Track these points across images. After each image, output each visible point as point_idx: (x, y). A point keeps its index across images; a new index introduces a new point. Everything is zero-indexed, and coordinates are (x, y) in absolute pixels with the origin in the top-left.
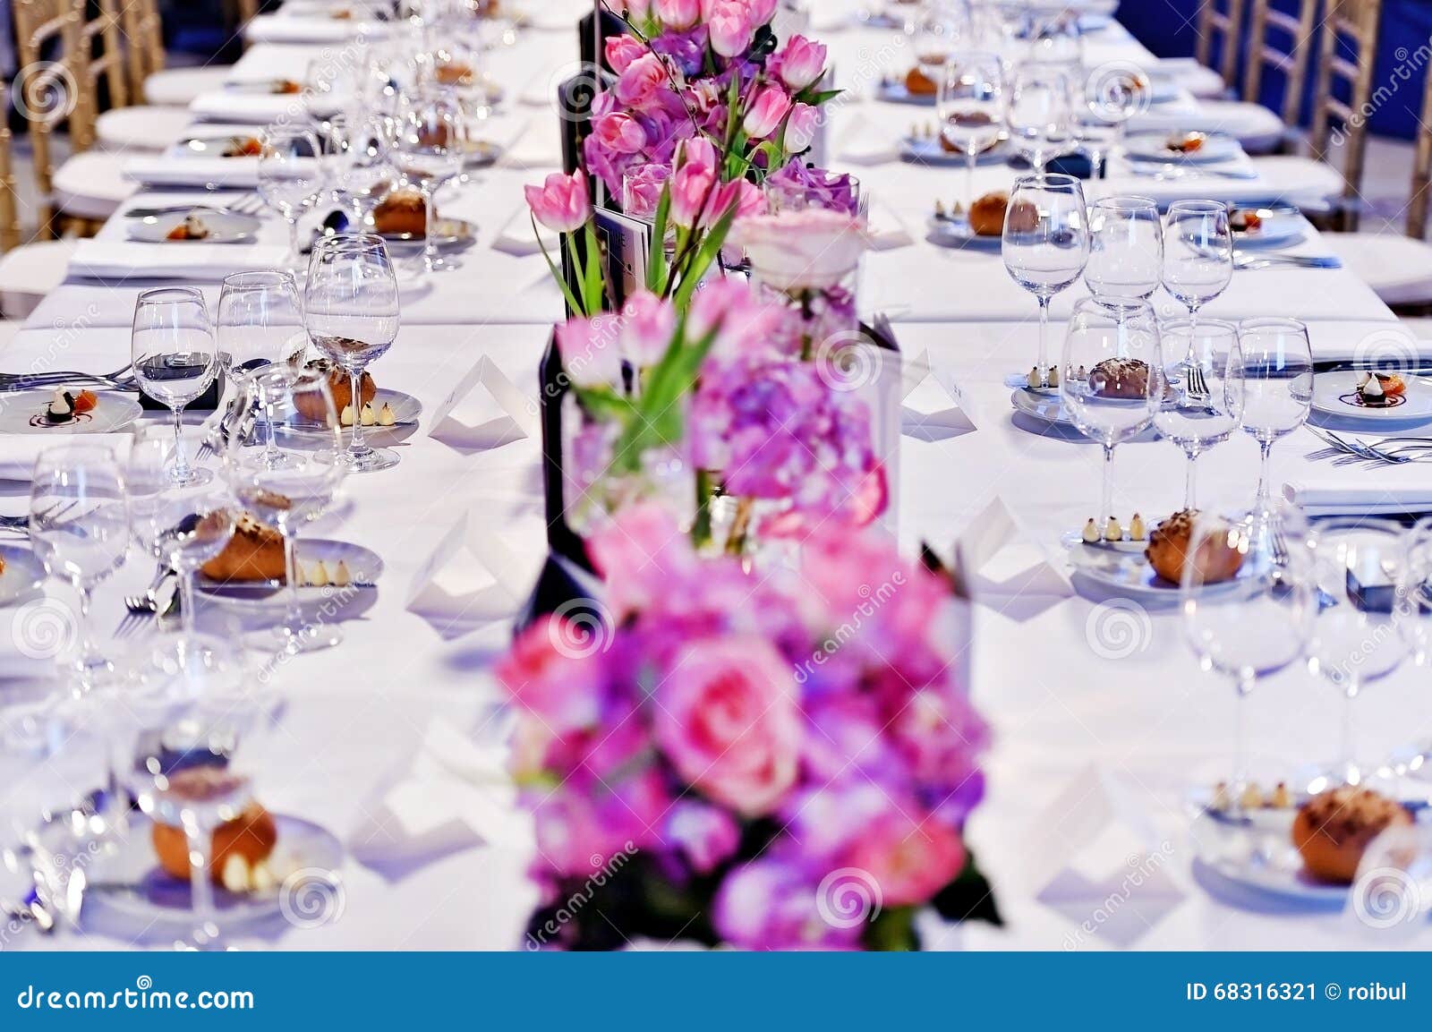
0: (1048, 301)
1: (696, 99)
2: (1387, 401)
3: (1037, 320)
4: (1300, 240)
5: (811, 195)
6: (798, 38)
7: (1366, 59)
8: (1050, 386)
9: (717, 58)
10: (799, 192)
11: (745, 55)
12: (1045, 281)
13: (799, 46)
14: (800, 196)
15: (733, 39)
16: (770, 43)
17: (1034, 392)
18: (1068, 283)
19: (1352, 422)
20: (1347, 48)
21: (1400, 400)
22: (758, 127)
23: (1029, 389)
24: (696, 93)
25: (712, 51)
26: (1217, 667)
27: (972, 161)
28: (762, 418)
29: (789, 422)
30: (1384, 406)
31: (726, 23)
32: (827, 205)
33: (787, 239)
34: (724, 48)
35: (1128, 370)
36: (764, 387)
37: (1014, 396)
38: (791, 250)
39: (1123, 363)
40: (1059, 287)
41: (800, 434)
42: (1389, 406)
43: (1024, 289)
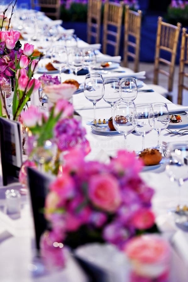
0: (95, 104)
1: (5, 60)
2: (178, 121)
3: (93, 109)
4: (142, 86)
5: (50, 81)
6: (27, 44)
7: (138, 41)
8: (99, 124)
9: (8, 50)
10: (47, 80)
11: (14, 49)
12: (95, 99)
13: (28, 46)
14: (48, 82)
15: (12, 45)
16: (20, 45)
17: (96, 126)
18: (100, 99)
19: (171, 127)
20: (132, 39)
21: (181, 121)
22: (24, 66)
23: (94, 125)
24: (4, 59)
25: (7, 49)
26: (175, 180)
27: (60, 72)
28: (65, 131)
29: (71, 132)
30: (177, 122)
31: (10, 41)
32: (55, 83)
33: (57, 91)
34: (10, 47)
35: (120, 118)
36: (64, 125)
37: (91, 127)
38: (58, 93)
39: (118, 116)
40: (98, 100)
41: (74, 135)
42: (178, 122)
43: (89, 101)
